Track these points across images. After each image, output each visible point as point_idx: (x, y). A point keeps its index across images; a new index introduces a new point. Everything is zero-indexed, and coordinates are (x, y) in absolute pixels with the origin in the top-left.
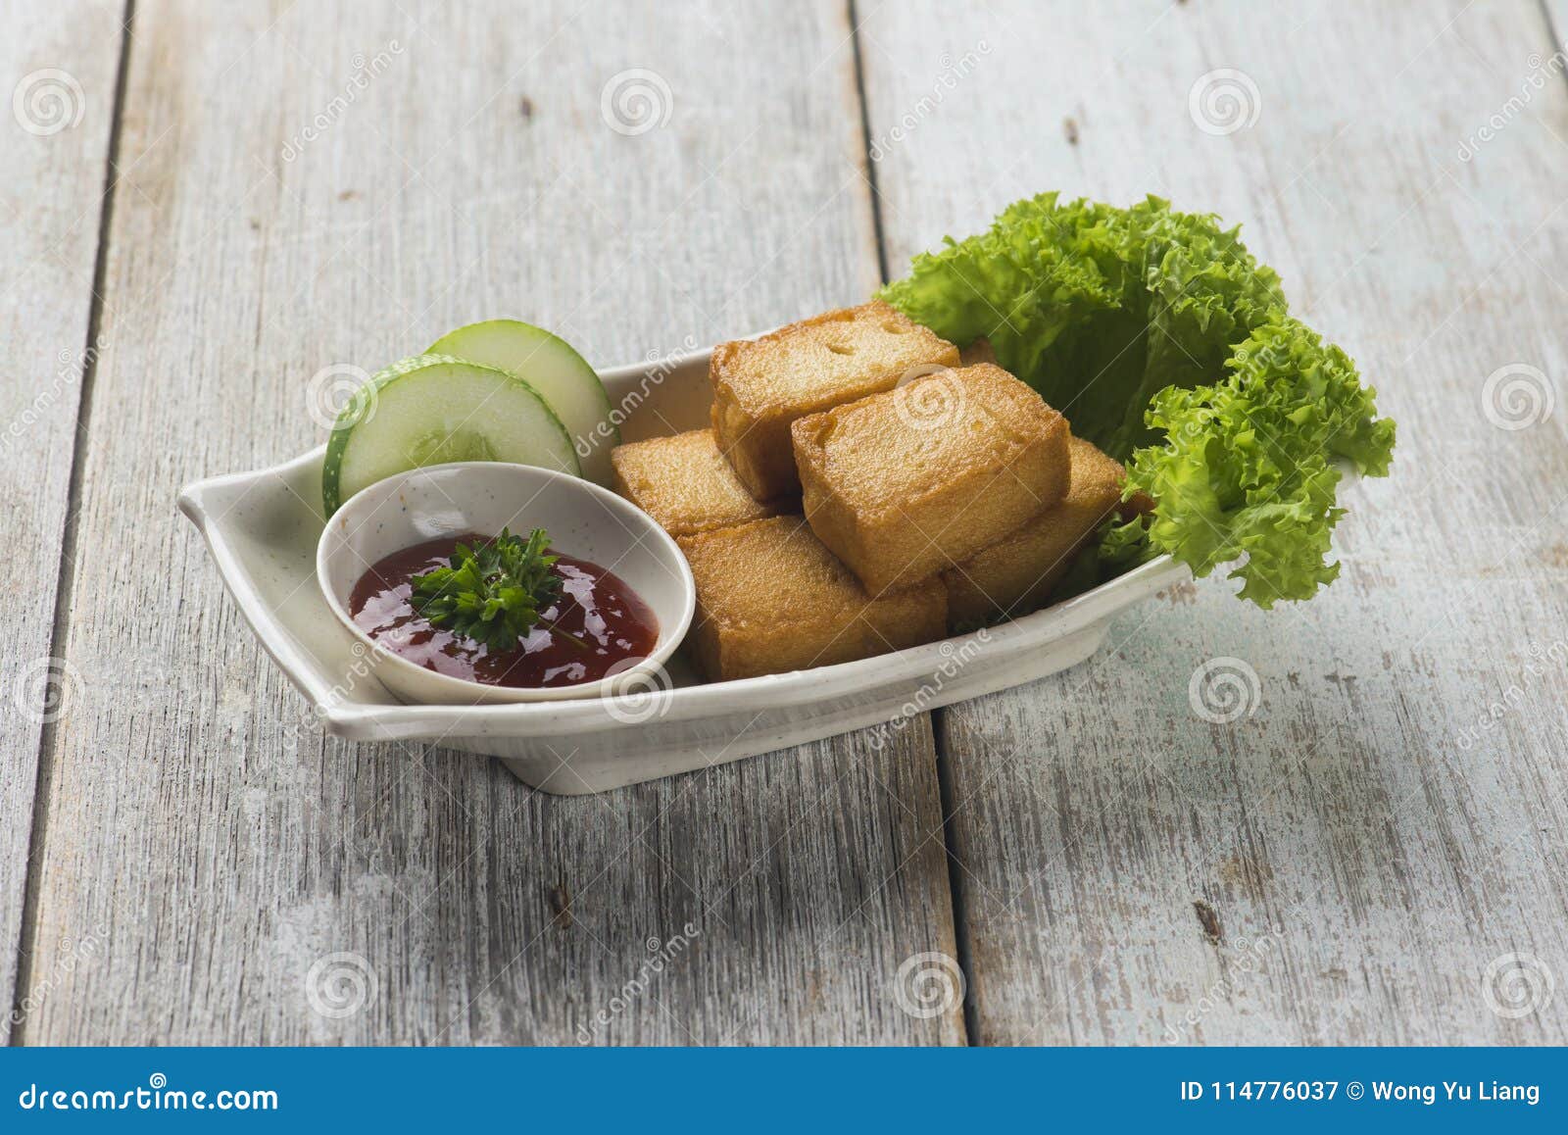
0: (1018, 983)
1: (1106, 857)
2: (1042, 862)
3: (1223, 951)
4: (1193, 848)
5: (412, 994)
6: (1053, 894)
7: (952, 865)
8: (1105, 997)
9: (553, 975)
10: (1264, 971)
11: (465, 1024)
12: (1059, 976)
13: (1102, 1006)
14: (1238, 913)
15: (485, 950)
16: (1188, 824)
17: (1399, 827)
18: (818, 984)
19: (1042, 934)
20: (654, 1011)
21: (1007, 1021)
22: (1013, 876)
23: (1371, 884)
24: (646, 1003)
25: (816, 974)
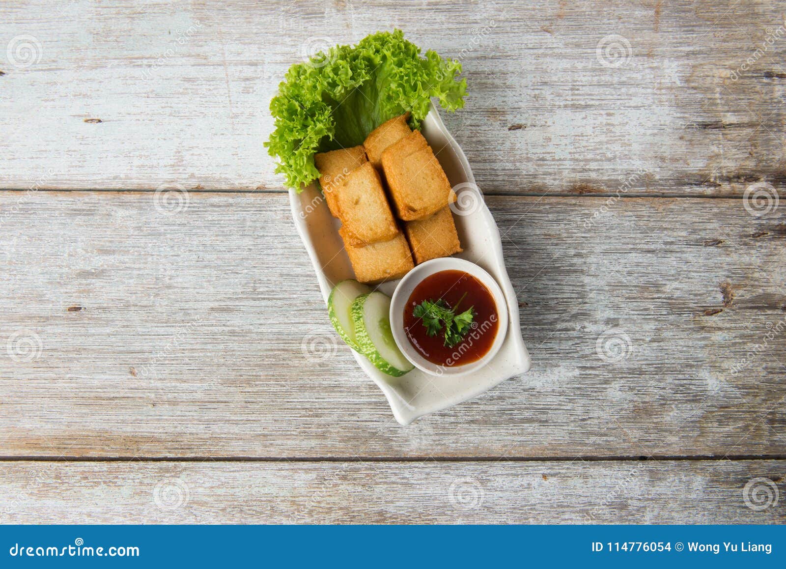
0: (546, 181)
1: (490, 152)
2: (493, 169)
3: (529, 125)
4: (483, 128)
5: (557, 348)
6: (506, 168)
7: (496, 194)
8: (551, 158)
9: (547, 308)
10: (536, 115)
11: (569, 332)
12: (541, 170)
13: (554, 160)
14: (511, 119)
15: (537, 327)
16: (474, 128)
17: (472, 71)
18: (549, 235)
19: (524, 173)
20: (562, 280)
21: (562, 186)
22: (500, 178)
23: (497, 82)
24: (558, 282)
25: (546, 235)
